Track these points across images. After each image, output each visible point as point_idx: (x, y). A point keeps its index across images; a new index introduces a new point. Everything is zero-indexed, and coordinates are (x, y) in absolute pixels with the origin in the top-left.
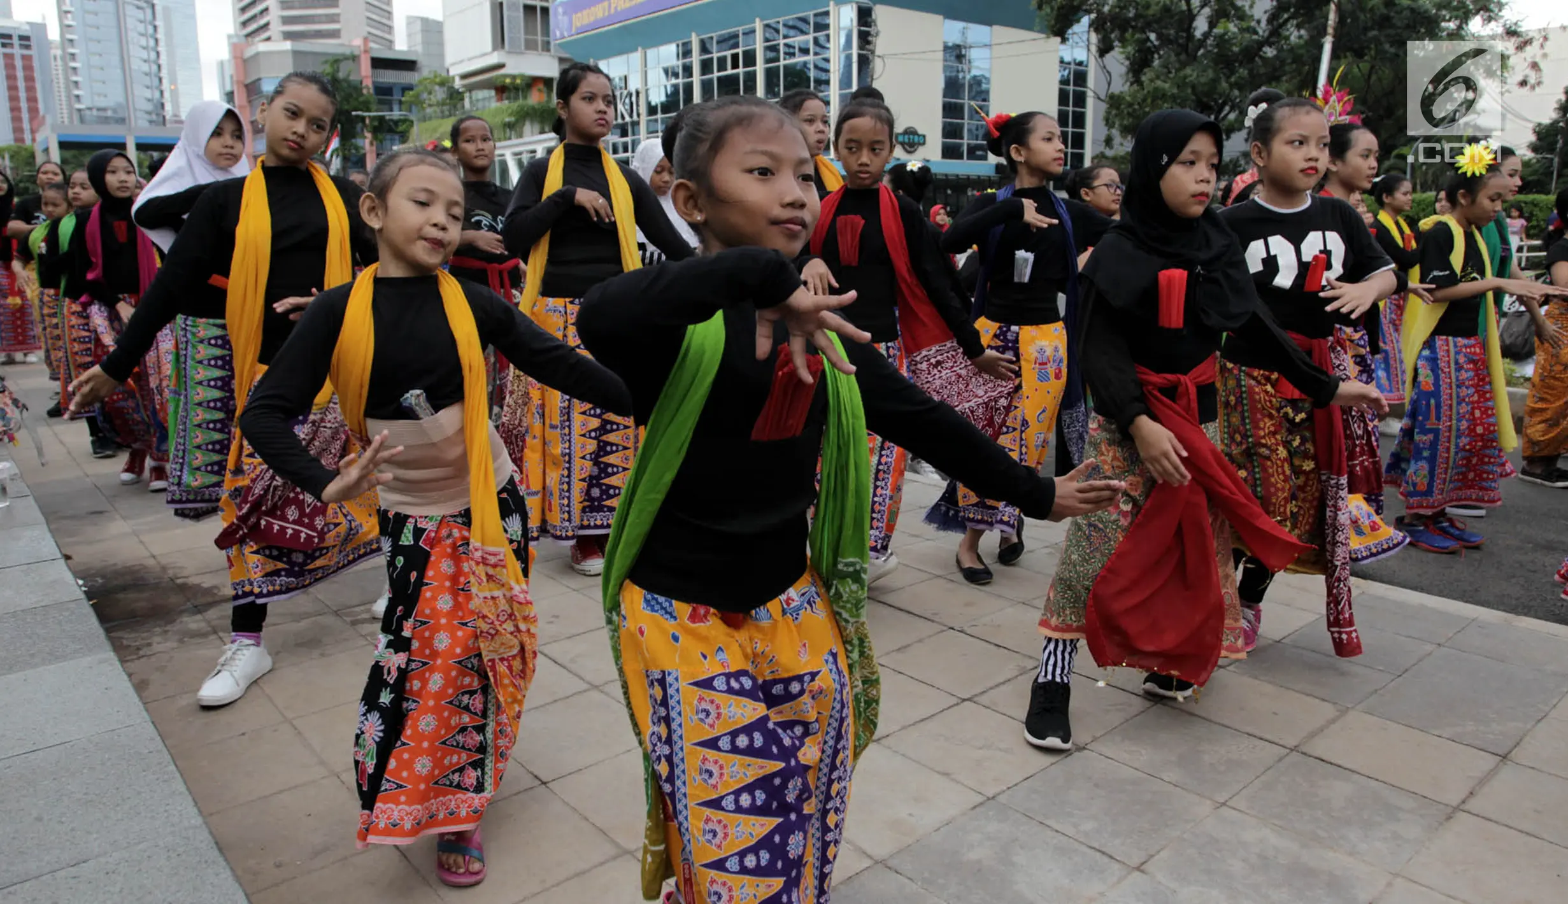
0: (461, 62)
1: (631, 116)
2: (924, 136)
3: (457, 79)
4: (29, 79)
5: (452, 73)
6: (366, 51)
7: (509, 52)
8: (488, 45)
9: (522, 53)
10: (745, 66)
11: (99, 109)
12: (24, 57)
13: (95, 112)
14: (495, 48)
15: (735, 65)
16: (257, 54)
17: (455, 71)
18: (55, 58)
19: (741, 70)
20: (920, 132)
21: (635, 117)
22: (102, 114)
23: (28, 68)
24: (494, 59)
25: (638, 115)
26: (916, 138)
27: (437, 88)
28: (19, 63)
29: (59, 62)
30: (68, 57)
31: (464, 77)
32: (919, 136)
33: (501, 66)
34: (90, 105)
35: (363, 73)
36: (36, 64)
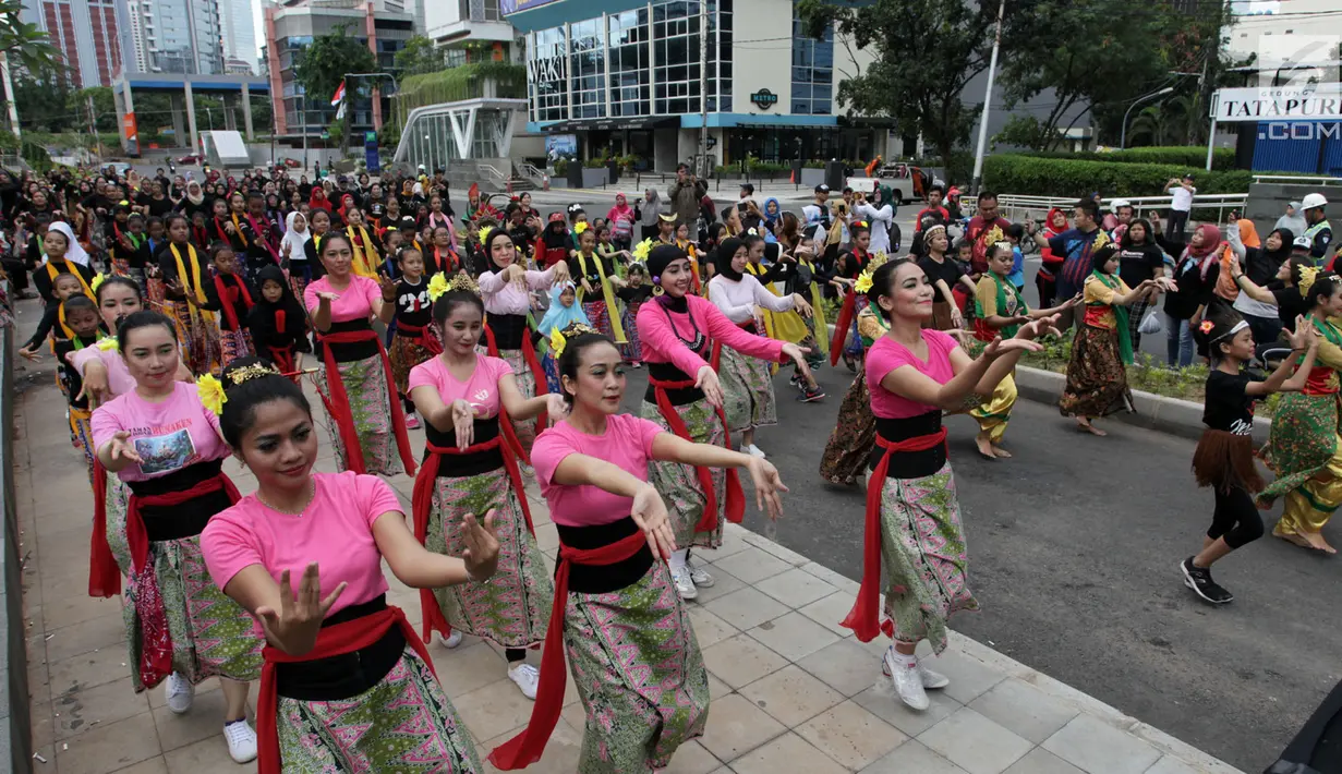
0: (438, 28)
1: (560, 77)
2: (776, 96)
3: (435, 41)
4: (112, 28)
5: (430, 37)
6: (370, 15)
7: (473, 22)
8: (457, 15)
9: (483, 22)
10: (641, 40)
11: (169, 52)
12: (106, 9)
13: (166, 55)
14: (462, 18)
15: (634, 39)
16: (284, 17)
17: (433, 35)
18: (133, 9)
19: (638, 42)
20: (772, 93)
21: (563, 78)
22: (171, 56)
23: (110, 18)
24: (461, 27)
25: (565, 76)
26: (769, 98)
27: (421, 48)
28: (102, 14)
29: (136, 12)
30: (143, 8)
31: (440, 40)
32: (772, 95)
33: (468, 32)
34: (162, 49)
35: (369, 32)
36: (116, 15)
